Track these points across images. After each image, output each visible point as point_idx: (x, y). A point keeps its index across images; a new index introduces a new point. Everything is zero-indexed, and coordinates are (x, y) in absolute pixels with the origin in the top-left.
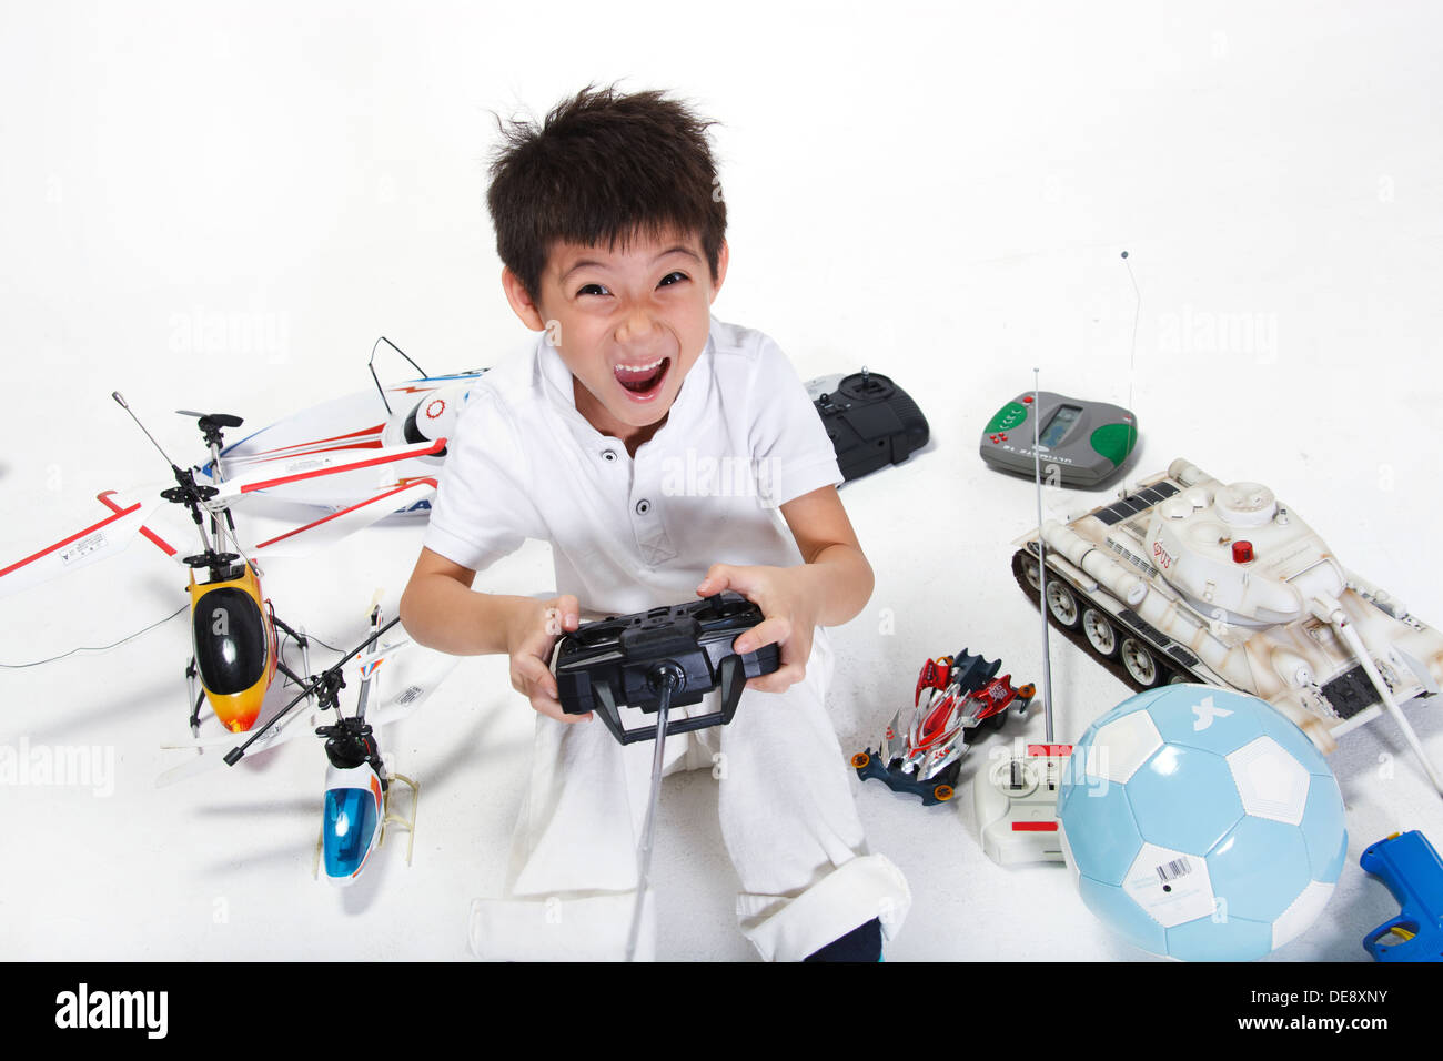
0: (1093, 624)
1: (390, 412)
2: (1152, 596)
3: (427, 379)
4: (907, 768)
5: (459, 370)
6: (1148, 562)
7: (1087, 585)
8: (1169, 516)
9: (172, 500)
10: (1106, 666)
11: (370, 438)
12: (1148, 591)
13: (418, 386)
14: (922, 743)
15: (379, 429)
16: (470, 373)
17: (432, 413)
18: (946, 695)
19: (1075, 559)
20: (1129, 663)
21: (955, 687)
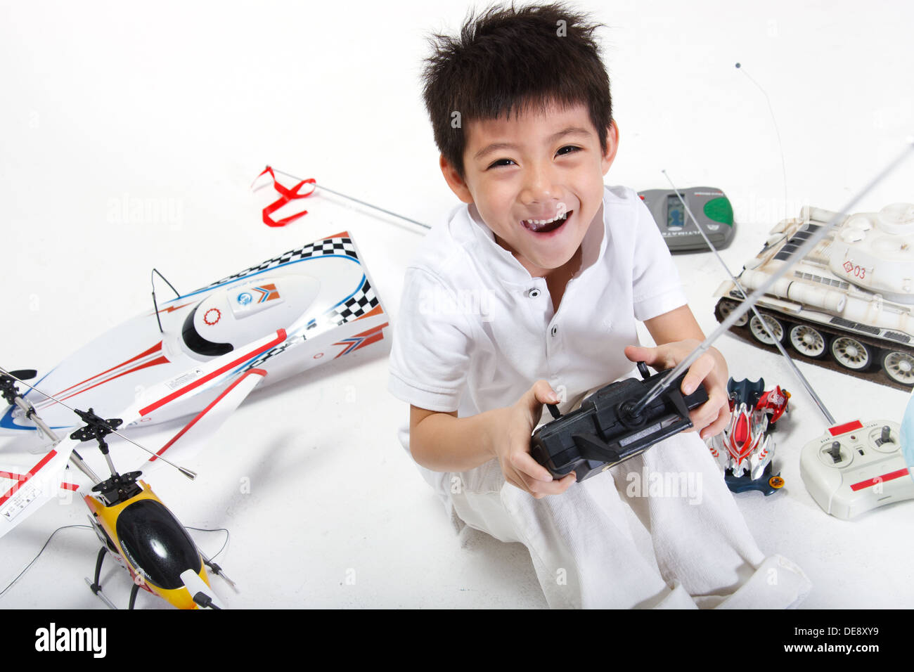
0: (797, 337)
1: (162, 331)
2: (851, 302)
3: (179, 298)
4: (738, 474)
5: (208, 283)
6: (838, 279)
7: (794, 310)
8: (852, 241)
9: (83, 440)
10: (818, 365)
11: (154, 357)
12: (846, 300)
13: (175, 304)
14: (741, 453)
15: (158, 347)
16: (218, 283)
17: (209, 320)
18: (740, 411)
19: (782, 293)
20: (839, 356)
21: (743, 405)
